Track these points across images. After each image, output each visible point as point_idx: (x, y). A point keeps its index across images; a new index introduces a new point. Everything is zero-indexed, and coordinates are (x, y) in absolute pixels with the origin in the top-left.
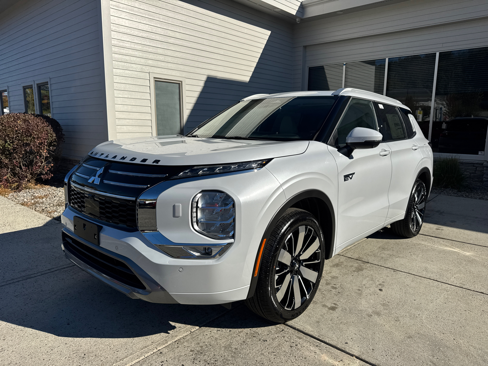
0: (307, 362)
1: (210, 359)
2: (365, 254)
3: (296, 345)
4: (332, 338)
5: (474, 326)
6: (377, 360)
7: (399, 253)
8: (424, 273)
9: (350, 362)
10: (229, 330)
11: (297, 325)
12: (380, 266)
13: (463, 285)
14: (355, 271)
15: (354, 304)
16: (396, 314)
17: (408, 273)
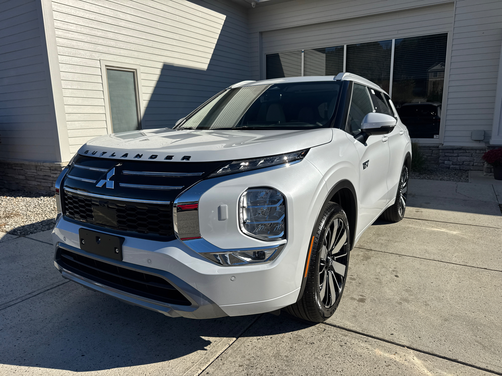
0: (364, 359)
1: (265, 372)
2: (364, 242)
3: (346, 344)
4: (376, 331)
5: (495, 301)
6: (428, 348)
7: (395, 237)
8: (427, 255)
9: (405, 353)
10: (269, 337)
11: (335, 322)
12: (384, 252)
13: (466, 264)
14: (364, 260)
15: (379, 294)
16: (423, 299)
17: (413, 257)
